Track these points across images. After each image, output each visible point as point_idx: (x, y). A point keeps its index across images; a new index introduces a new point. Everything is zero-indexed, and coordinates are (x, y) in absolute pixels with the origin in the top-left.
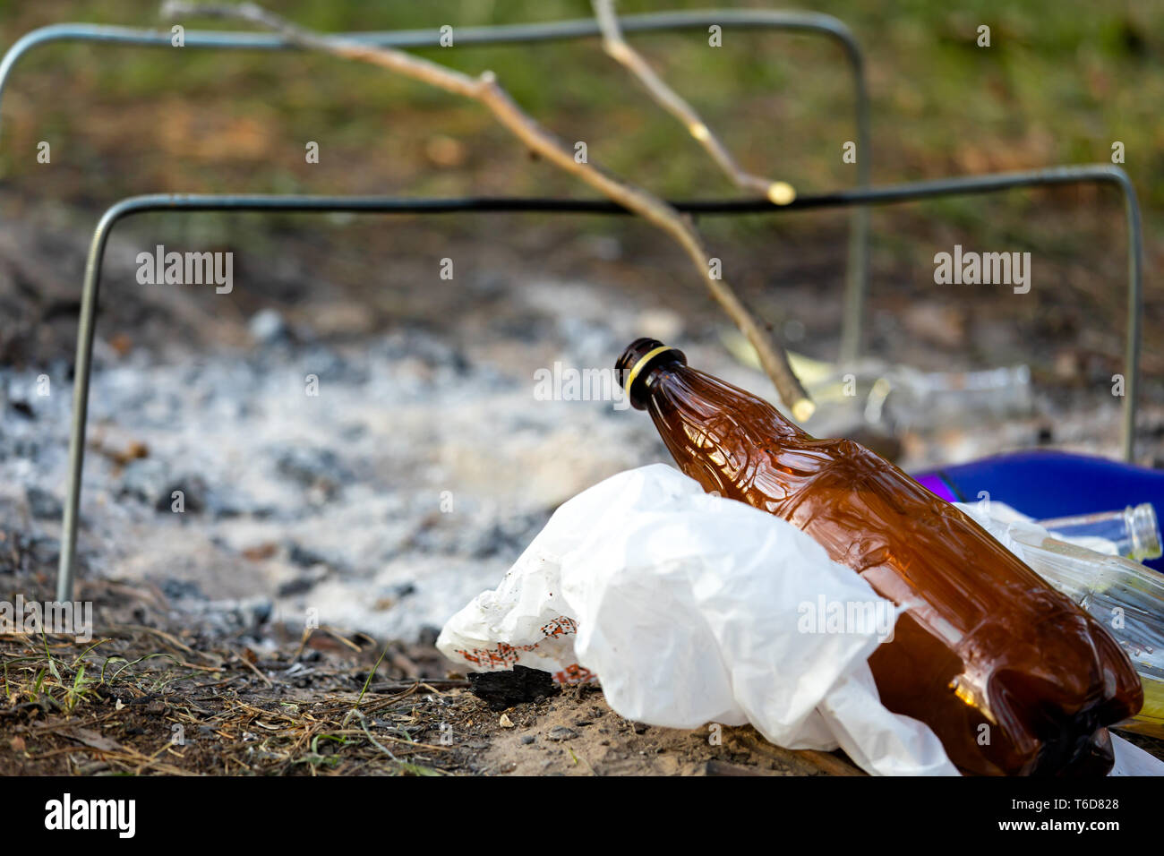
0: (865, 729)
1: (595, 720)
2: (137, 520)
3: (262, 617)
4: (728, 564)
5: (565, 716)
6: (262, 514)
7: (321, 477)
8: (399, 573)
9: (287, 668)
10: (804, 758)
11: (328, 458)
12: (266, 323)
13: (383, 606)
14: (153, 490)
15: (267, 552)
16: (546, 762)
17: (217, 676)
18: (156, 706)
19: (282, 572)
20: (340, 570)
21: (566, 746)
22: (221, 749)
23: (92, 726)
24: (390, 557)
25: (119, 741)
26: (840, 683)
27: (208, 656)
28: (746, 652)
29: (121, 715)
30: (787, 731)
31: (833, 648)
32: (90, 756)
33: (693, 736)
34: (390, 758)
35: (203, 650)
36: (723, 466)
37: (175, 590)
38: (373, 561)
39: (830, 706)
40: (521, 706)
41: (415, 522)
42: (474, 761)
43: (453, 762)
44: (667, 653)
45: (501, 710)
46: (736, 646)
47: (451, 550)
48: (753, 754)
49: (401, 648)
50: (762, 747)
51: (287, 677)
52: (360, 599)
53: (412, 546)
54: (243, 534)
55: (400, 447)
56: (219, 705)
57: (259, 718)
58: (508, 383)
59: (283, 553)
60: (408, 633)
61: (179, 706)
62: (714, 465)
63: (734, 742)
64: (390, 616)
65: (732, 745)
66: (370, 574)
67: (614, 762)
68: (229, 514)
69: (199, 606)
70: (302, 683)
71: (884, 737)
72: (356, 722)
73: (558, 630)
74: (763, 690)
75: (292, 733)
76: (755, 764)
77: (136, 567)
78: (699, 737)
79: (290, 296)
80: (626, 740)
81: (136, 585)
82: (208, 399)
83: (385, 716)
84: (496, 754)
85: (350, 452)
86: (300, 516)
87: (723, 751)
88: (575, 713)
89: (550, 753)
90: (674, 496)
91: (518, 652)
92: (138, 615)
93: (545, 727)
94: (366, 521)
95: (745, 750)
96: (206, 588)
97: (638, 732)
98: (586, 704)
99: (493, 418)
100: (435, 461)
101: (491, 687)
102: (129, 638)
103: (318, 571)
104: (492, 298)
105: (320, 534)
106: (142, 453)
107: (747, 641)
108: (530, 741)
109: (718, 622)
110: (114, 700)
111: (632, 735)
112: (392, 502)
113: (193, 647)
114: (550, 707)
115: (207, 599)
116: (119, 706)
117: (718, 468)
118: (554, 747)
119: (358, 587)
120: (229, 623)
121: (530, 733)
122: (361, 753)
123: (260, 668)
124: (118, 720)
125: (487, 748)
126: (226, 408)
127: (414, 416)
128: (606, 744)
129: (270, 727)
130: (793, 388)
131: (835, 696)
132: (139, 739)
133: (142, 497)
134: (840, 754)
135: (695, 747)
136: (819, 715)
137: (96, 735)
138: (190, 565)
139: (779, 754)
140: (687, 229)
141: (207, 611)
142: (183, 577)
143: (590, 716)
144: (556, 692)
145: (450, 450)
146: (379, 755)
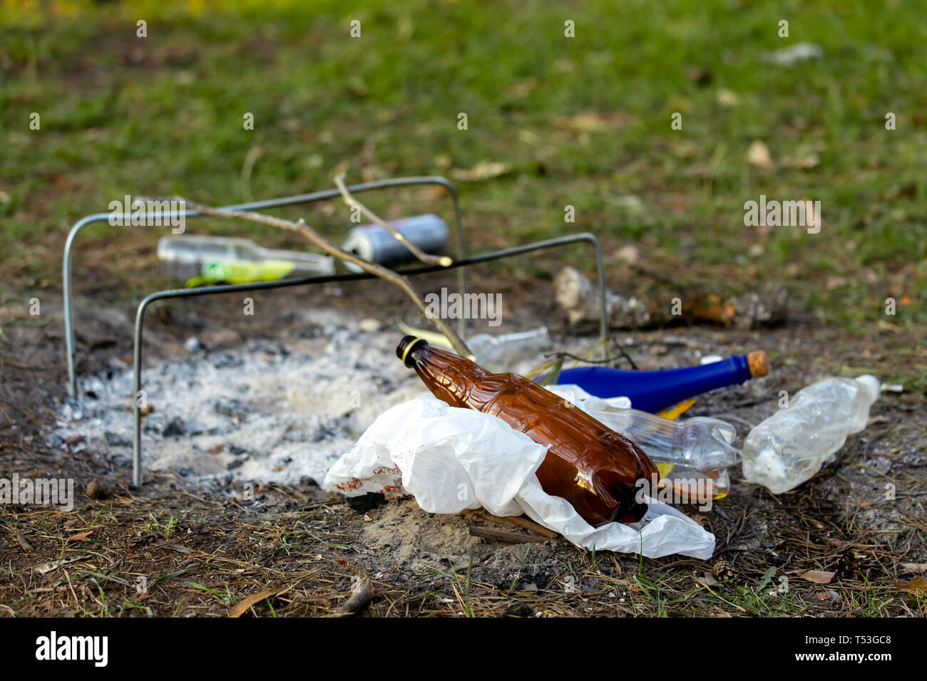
0: (539, 504)
1: (409, 513)
2: (157, 441)
3: (229, 481)
4: (470, 437)
5: (395, 513)
6: (212, 432)
7: (235, 412)
8: (282, 452)
9: (252, 504)
10: (508, 520)
11: (236, 401)
12: (192, 343)
13: (279, 469)
14: (161, 427)
15: (219, 449)
16: (392, 536)
17: (223, 512)
18: (205, 530)
19: (228, 458)
20: (254, 454)
21: (399, 527)
22: (241, 547)
23: (180, 542)
24: (275, 446)
25: (193, 548)
26: (525, 484)
27: (213, 502)
28: (481, 476)
29: (191, 535)
30: (502, 509)
31: (521, 468)
32: (182, 557)
33: (456, 515)
34: (320, 542)
35: (210, 500)
36: (456, 392)
37: (183, 473)
38: (268, 448)
39: (522, 495)
40: (372, 510)
41: (284, 428)
42: (358, 538)
43: (349, 540)
44: (443, 481)
45: (363, 514)
46: (475, 473)
47: (303, 440)
48: (485, 521)
49: (295, 488)
50: (488, 517)
51: (253, 508)
52: (267, 467)
53: (284, 439)
54: (206, 442)
55: (265, 393)
56: (233, 526)
57: (254, 530)
58: (307, 358)
59: (226, 449)
60: (293, 480)
61: (215, 528)
62: (451, 391)
63: (475, 517)
64: (284, 473)
65: (475, 518)
66: (268, 454)
67: (423, 532)
68: (197, 433)
69: (198, 479)
70: (263, 510)
71: (548, 507)
72: (300, 527)
73: (381, 471)
74: (489, 492)
75: (272, 535)
76: (487, 526)
77: (162, 463)
78: (459, 516)
79: (198, 329)
80: (426, 521)
81: (165, 472)
82: (174, 381)
83: (311, 522)
84: (368, 535)
85: (245, 398)
86: (229, 432)
87: (471, 521)
88: (399, 511)
89: (392, 531)
90: (438, 409)
91: (362, 482)
92: (173, 486)
93: (386, 519)
94: (261, 430)
95: (481, 520)
96: (197, 469)
97: (431, 517)
98: (402, 506)
99: (306, 376)
100: (284, 399)
101: (357, 503)
102: (175, 498)
103: (244, 456)
104: (290, 319)
105: (241, 439)
106: (151, 410)
107: (481, 470)
108: (382, 527)
109: (467, 464)
110: (187, 529)
111: (428, 519)
112: (271, 420)
113: (205, 499)
114: (386, 510)
115: (199, 475)
116: (189, 531)
117: (453, 393)
118: (393, 528)
119: (263, 461)
120: (213, 485)
121: (380, 522)
122: (306, 541)
123: (241, 506)
124: (190, 538)
125: (363, 532)
126: (183, 384)
127: (269, 378)
128: (417, 524)
129: (260, 533)
130: (465, 351)
131: (523, 491)
132: (202, 546)
133: (156, 430)
134: (524, 516)
135: (458, 521)
136: (515, 501)
137: (182, 547)
138: (186, 460)
139: (497, 520)
140: (405, 282)
141: (201, 481)
142: (185, 466)
143: (406, 512)
144: (386, 502)
145: (289, 394)
146: (315, 541)
